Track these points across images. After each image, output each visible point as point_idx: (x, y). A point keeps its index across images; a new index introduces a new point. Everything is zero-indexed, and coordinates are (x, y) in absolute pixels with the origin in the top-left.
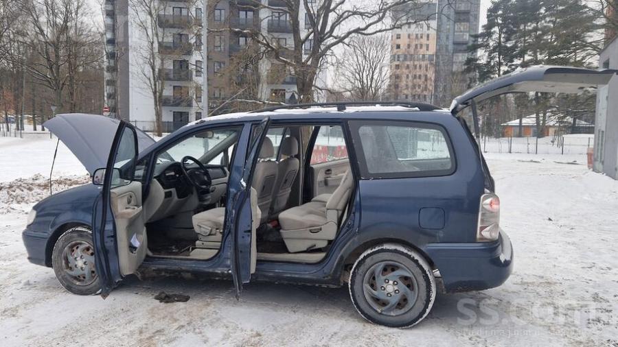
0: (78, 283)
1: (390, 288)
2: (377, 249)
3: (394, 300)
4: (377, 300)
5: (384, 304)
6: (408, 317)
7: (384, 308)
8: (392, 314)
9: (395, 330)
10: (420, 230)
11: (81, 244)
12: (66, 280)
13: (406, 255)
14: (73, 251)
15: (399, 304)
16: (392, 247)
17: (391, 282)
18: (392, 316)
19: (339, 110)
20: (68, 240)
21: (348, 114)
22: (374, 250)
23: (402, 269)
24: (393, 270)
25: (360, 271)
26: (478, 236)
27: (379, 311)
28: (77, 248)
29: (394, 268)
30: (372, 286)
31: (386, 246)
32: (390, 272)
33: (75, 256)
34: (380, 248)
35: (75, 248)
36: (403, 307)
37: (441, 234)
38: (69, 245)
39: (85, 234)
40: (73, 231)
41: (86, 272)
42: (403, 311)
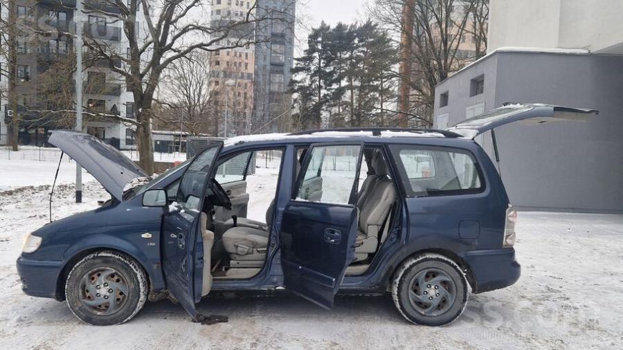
0: (99, 313)
1: (432, 292)
2: (421, 258)
3: (436, 302)
4: (419, 303)
5: (425, 306)
6: (448, 316)
7: (427, 310)
8: (434, 314)
9: (436, 329)
10: (460, 240)
11: (103, 270)
12: (85, 311)
13: (447, 262)
14: (93, 279)
15: (439, 305)
16: (435, 256)
17: (433, 287)
18: (434, 316)
19: (374, 134)
20: (87, 268)
21: (384, 138)
22: (418, 260)
23: (442, 274)
24: (434, 276)
25: (406, 279)
26: (504, 243)
27: (423, 313)
28: (99, 275)
29: (434, 275)
30: (415, 291)
31: (429, 256)
32: (431, 279)
33: (98, 284)
34: (423, 257)
35: (95, 276)
36: (442, 307)
37: (476, 243)
38: (90, 272)
39: (112, 259)
40: (94, 258)
41: (111, 300)
42: (442, 311)
